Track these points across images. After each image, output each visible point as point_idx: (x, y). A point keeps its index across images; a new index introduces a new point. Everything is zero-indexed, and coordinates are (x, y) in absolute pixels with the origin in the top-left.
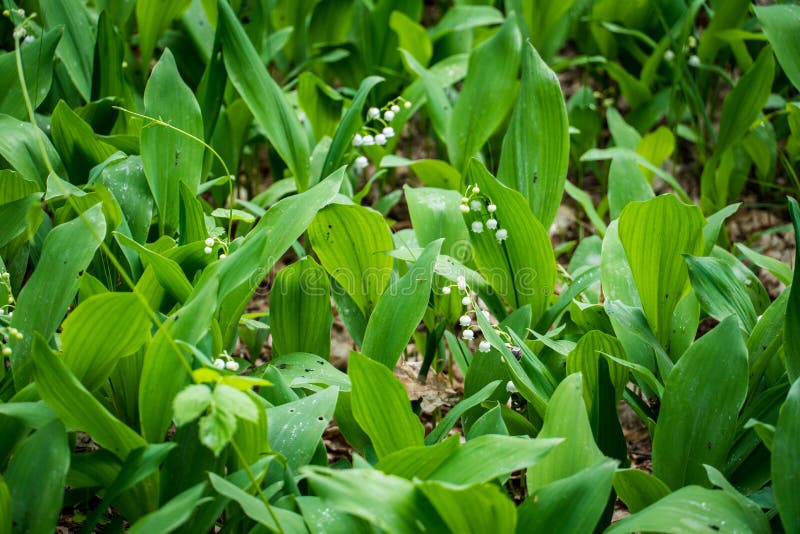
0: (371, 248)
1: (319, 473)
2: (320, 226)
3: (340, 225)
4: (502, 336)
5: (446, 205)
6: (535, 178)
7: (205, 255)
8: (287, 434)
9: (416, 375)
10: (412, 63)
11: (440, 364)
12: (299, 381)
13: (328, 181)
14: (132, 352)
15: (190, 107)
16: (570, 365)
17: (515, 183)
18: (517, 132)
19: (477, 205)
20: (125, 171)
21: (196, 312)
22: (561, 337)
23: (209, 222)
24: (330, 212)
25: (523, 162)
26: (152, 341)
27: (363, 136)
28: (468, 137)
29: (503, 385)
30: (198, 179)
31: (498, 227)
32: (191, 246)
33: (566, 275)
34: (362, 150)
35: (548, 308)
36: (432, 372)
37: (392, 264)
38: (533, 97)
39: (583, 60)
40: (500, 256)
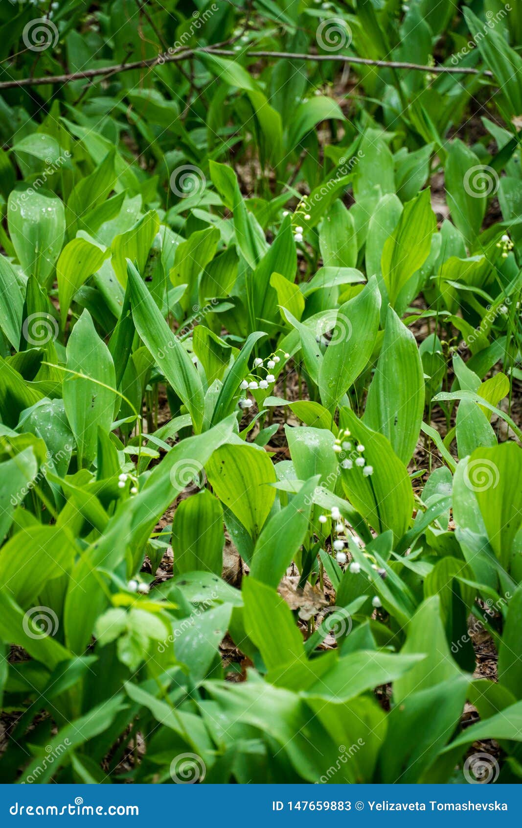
0: (257, 481)
1: (220, 687)
2: (214, 462)
3: (232, 461)
4: (369, 559)
5: (320, 442)
6: (396, 421)
7: (118, 488)
8: (189, 645)
9: (295, 587)
10: (289, 317)
11: (314, 576)
12: (198, 598)
13: (221, 425)
14: (58, 574)
15: (105, 359)
16: (427, 586)
17: (378, 425)
18: (381, 383)
19: (348, 445)
20: (50, 412)
21: (113, 542)
22: (418, 559)
23: (122, 459)
24: (225, 450)
25: (386, 408)
26: (76, 566)
27: (249, 382)
28: (337, 380)
29: (370, 600)
30: (111, 418)
31: (366, 464)
32: (107, 481)
33: (422, 503)
34: (249, 394)
35: (407, 532)
36: (308, 585)
37: (275, 493)
38: (394, 352)
39: (433, 313)
40: (366, 487)
